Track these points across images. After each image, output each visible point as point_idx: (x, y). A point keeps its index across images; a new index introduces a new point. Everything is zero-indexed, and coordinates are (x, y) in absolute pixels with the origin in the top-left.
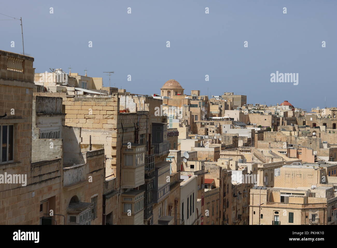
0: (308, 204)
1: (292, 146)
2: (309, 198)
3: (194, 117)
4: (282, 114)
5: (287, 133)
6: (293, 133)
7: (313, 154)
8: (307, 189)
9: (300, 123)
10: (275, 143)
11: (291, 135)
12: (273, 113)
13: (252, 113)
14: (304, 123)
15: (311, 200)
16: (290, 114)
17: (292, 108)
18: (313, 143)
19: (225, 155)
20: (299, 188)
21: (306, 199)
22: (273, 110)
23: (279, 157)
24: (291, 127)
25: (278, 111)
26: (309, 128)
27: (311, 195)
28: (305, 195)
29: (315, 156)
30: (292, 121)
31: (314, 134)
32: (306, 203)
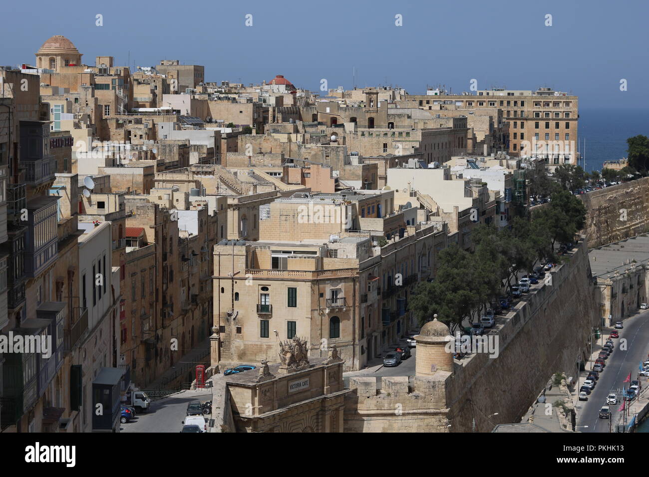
0: (323, 271)
1: (292, 161)
2: (326, 260)
3: (102, 108)
4: (272, 101)
5: (283, 138)
6: (293, 136)
7: (332, 177)
8: (321, 242)
9: (307, 116)
10: (261, 157)
11: (290, 140)
12: (255, 100)
13: (216, 99)
14: (315, 117)
15: (328, 263)
16: (288, 101)
17: (291, 88)
18: (332, 155)
19: (164, 181)
20: (306, 242)
21: (320, 262)
22: (254, 93)
23: (267, 183)
24: (289, 126)
25: (266, 95)
26: (324, 128)
27: (330, 253)
28: (318, 255)
29: (337, 181)
30: (292, 114)
31: (333, 137)
32: (319, 270)
